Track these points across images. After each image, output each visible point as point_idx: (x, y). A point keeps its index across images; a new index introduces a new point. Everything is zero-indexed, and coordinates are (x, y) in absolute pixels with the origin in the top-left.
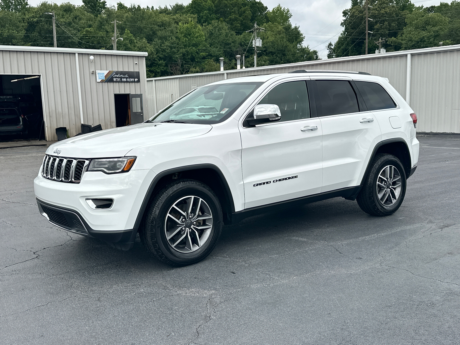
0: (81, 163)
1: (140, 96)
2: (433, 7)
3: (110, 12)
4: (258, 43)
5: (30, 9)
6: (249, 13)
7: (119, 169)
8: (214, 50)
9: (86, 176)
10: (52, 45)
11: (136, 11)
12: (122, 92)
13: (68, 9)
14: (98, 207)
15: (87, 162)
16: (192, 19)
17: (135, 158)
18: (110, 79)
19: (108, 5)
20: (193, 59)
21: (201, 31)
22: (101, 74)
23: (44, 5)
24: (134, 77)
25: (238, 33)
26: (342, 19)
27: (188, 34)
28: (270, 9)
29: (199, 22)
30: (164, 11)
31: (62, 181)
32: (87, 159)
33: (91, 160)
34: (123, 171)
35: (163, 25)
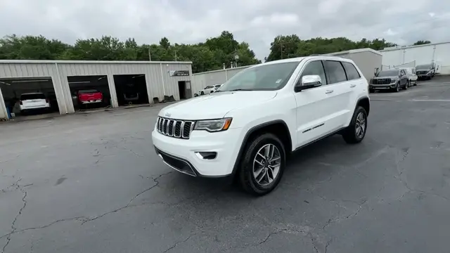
0: (188, 124)
1: (190, 82)
2: (308, 41)
3: (172, 47)
4: (237, 57)
5: (138, 47)
6: (231, 45)
7: (219, 128)
8: (218, 62)
9: (193, 134)
10: (149, 60)
11: (183, 46)
12: (182, 80)
13: (154, 47)
14: (205, 158)
15: (193, 123)
16: (207, 49)
17: (232, 119)
18: (176, 75)
19: (171, 44)
20: (208, 65)
21: (211, 54)
22: (172, 72)
23: (144, 45)
24: (187, 73)
25: (228, 54)
26: (271, 47)
27: (206, 55)
28: (240, 43)
29: (210, 49)
30: (195, 46)
31: (173, 137)
32: (193, 121)
33: (196, 121)
34: (223, 130)
35: (195, 52)
